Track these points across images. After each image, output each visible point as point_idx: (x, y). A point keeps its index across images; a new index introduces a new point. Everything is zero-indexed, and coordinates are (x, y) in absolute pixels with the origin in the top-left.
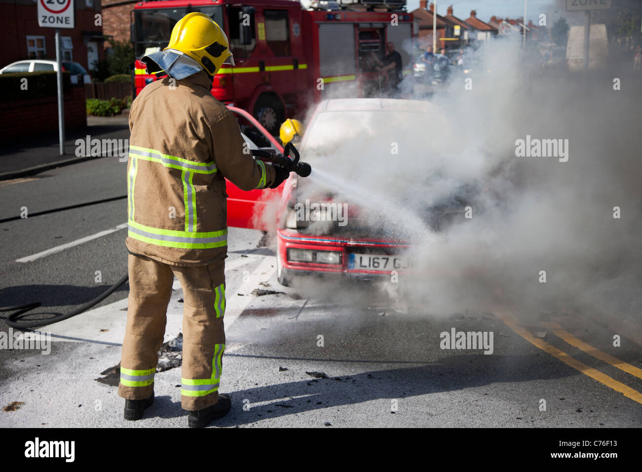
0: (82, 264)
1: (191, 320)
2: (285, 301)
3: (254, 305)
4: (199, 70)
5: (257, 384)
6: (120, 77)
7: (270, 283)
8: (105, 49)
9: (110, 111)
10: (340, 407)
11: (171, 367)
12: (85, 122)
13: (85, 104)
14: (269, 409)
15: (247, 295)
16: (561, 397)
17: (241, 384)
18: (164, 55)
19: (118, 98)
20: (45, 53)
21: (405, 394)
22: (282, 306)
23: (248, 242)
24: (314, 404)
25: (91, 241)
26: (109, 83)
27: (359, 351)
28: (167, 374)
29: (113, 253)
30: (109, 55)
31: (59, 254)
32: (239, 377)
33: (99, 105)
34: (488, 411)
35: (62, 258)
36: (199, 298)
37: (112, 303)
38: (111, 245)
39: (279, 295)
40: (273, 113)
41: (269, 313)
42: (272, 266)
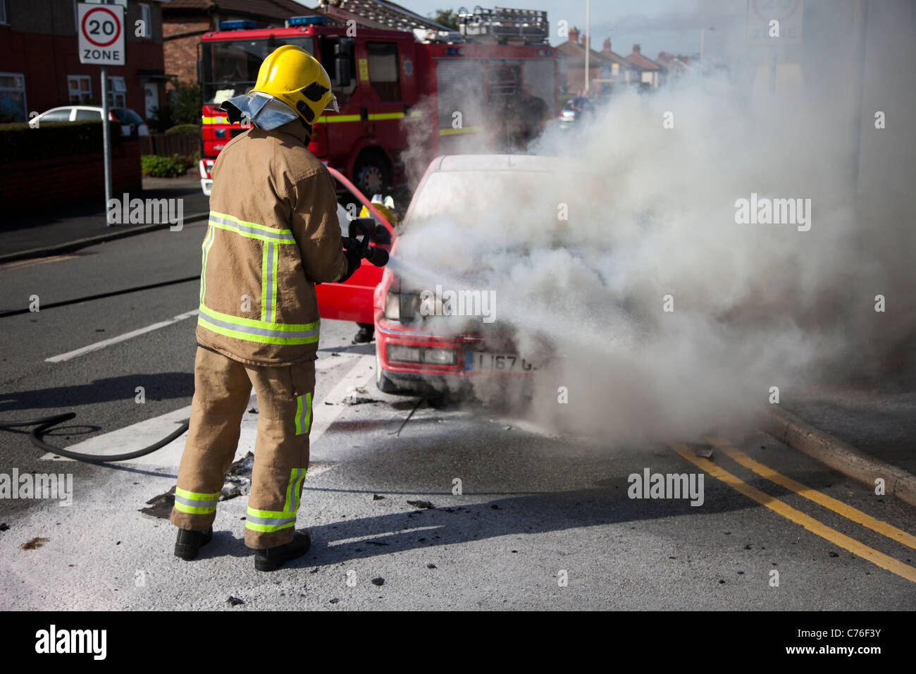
0: (129, 365)
1: (265, 436)
2: (385, 412)
3: (345, 417)
4: (293, 117)
5: (344, 516)
6: (185, 127)
7: (366, 389)
8: (167, 92)
9: (172, 171)
10: (448, 546)
11: (236, 494)
12: (140, 184)
13: (139, 162)
14: (358, 547)
15: (337, 404)
16: (727, 532)
17: (325, 516)
18: (249, 99)
19: (182, 154)
20: (91, 97)
21: (531, 528)
22: (381, 418)
23: (342, 337)
24: (416, 541)
25: (141, 336)
26: (170, 135)
27: (477, 474)
28: (231, 503)
29: (169, 351)
30: (172, 99)
31: (100, 351)
32: (322, 508)
33: (158, 163)
34: (634, 549)
35: (103, 357)
36: (274, 408)
37: (164, 413)
38: (167, 340)
39: (378, 404)
40: (378, 174)
41: (364, 426)
42: (371, 368)
